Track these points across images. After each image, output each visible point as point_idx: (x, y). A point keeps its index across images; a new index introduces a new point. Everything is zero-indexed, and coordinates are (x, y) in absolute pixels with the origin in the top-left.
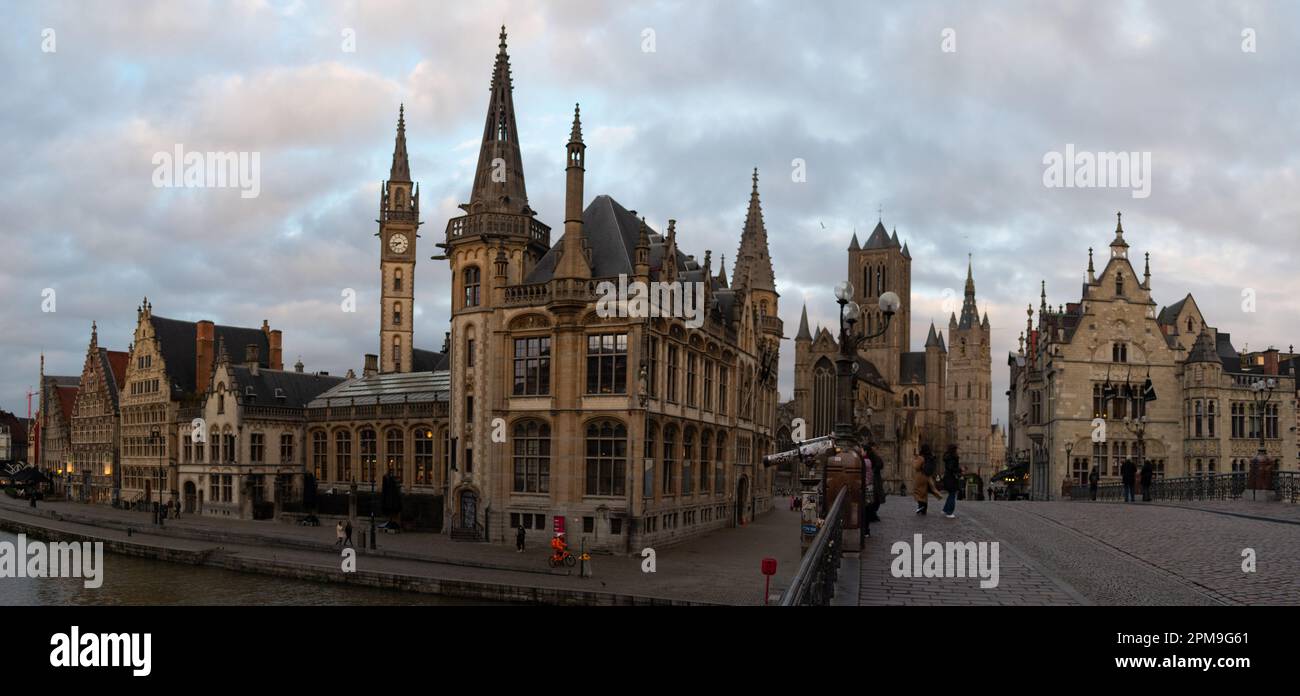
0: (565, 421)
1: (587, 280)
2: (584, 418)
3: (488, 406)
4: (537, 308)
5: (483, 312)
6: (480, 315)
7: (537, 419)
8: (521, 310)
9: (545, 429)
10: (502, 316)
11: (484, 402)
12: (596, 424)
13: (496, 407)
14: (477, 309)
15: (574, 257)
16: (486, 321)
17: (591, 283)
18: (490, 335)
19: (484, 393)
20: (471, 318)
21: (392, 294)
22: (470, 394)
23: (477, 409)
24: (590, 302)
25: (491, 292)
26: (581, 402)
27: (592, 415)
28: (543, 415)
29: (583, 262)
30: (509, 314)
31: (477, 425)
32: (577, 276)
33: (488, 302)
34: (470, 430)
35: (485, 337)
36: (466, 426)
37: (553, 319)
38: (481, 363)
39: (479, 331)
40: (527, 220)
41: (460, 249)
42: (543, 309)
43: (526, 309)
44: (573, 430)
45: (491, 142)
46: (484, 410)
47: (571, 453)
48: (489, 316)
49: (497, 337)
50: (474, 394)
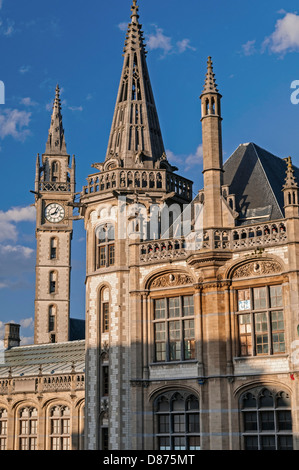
0: (214, 391)
1: (230, 229)
2: (237, 386)
3: (127, 377)
4: (176, 264)
5: (117, 271)
6: (115, 274)
7: (184, 388)
8: (158, 267)
9: (192, 400)
10: (138, 275)
11: (122, 371)
12: (252, 392)
13: (135, 377)
14: (112, 268)
15: (215, 206)
16: (122, 281)
17: (236, 232)
18: (126, 296)
19: (122, 361)
20: (106, 278)
21: (49, 262)
22: (106, 362)
23: (113, 381)
24: (236, 252)
25: (126, 250)
26: (232, 367)
27: (247, 381)
28: (189, 384)
29: (226, 210)
30: (146, 272)
31: (114, 399)
32: (219, 226)
33: (123, 260)
34: (105, 404)
35: (121, 298)
36: (102, 401)
37: (195, 274)
38: (117, 328)
39: (115, 292)
40: (163, 174)
41: (92, 208)
42: (184, 264)
43: (165, 265)
44: (224, 401)
45: (124, 103)
46: (122, 381)
47: (224, 429)
48: (125, 275)
49: (134, 298)
50: (110, 362)
